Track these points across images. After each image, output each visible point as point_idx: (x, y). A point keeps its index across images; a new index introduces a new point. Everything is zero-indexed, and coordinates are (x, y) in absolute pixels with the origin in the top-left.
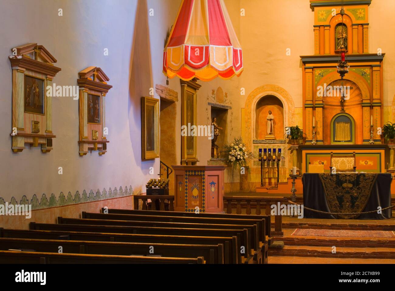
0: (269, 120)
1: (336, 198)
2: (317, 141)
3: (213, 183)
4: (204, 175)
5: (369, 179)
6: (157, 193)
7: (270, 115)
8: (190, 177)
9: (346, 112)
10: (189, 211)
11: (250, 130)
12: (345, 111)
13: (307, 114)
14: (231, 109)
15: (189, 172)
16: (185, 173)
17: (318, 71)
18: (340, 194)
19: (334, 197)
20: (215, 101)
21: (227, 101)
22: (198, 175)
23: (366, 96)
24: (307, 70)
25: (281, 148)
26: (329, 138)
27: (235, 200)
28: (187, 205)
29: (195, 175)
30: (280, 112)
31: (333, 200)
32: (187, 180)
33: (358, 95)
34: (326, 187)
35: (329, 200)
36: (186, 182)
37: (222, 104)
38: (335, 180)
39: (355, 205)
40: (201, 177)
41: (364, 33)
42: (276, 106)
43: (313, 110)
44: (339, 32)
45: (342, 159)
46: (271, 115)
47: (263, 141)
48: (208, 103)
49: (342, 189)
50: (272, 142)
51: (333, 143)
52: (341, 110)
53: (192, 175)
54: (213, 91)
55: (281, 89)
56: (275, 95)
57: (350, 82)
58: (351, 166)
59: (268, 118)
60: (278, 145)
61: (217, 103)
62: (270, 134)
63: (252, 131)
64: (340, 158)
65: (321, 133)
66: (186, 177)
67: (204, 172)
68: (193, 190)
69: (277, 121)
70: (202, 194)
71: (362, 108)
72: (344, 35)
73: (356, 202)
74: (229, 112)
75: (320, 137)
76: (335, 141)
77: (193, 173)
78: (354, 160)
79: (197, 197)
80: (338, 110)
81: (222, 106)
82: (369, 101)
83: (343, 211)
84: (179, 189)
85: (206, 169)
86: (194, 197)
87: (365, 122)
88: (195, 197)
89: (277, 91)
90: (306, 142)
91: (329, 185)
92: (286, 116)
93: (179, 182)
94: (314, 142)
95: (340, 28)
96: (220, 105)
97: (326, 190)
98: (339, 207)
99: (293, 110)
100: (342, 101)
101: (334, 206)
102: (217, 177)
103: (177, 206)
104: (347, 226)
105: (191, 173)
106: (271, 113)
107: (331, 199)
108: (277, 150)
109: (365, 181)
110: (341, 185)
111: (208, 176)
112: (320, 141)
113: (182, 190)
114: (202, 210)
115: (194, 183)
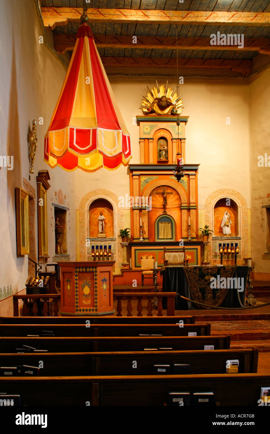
0: (100, 220)
1: (198, 290)
2: (144, 238)
3: (104, 280)
4: (96, 271)
5: (229, 271)
6: (39, 292)
7: (101, 216)
8: (80, 274)
9: (168, 214)
10: (80, 310)
11: (84, 229)
12: (166, 213)
13: (135, 216)
14: (69, 210)
15: (79, 269)
16: (75, 269)
17: (144, 178)
18: (203, 286)
19: (197, 289)
20: (57, 202)
21: (66, 203)
22: (90, 272)
23: (185, 201)
24: (134, 177)
25: (111, 245)
26: (153, 236)
27: (126, 298)
28: (78, 304)
29: (86, 272)
30: (109, 214)
31: (196, 292)
32: (77, 278)
33: (177, 199)
34: (190, 280)
35: (193, 292)
36: (76, 280)
37: (62, 205)
38: (198, 273)
39: (217, 296)
40: (92, 274)
41: (182, 146)
42: (106, 208)
43: (140, 212)
44: (161, 144)
45: (174, 253)
46: (103, 216)
47: (96, 239)
48: (52, 203)
49: (204, 281)
50: (104, 240)
51: (157, 241)
52: (163, 212)
53: (83, 272)
54: (56, 193)
55: (112, 193)
56: (106, 199)
57: (170, 188)
58: (182, 260)
59: (99, 219)
60: (109, 243)
61: (58, 204)
62: (102, 233)
63: (86, 230)
64: (173, 253)
65: (147, 232)
66: (75, 274)
67: (96, 268)
68: (84, 287)
69: (107, 221)
70: (95, 292)
71: (181, 211)
72: (166, 148)
73: (217, 293)
74: (68, 212)
75: (146, 236)
76: (158, 239)
77: (84, 270)
78: (184, 255)
79: (89, 296)
80: (160, 212)
81: (63, 207)
82: (186, 205)
83: (205, 302)
84: (67, 288)
85: (99, 265)
86: (85, 296)
87: (183, 222)
88: (87, 295)
89: (107, 195)
90: (133, 240)
91: (192, 278)
92: (116, 217)
93: (66, 279)
94: (141, 239)
95: (161, 141)
96: (61, 206)
97: (190, 283)
98: (202, 298)
99: (122, 212)
100: (164, 204)
101: (197, 298)
102: (108, 273)
103: (64, 305)
104: (220, 317)
105: (81, 270)
106: (102, 214)
107: (195, 291)
108: (108, 247)
109: (225, 273)
110: (204, 278)
111: (100, 272)
112: (146, 239)
113: (70, 288)
114: (95, 309)
115: (85, 281)
